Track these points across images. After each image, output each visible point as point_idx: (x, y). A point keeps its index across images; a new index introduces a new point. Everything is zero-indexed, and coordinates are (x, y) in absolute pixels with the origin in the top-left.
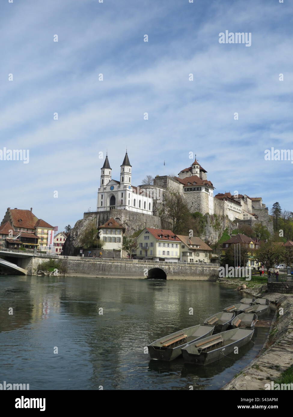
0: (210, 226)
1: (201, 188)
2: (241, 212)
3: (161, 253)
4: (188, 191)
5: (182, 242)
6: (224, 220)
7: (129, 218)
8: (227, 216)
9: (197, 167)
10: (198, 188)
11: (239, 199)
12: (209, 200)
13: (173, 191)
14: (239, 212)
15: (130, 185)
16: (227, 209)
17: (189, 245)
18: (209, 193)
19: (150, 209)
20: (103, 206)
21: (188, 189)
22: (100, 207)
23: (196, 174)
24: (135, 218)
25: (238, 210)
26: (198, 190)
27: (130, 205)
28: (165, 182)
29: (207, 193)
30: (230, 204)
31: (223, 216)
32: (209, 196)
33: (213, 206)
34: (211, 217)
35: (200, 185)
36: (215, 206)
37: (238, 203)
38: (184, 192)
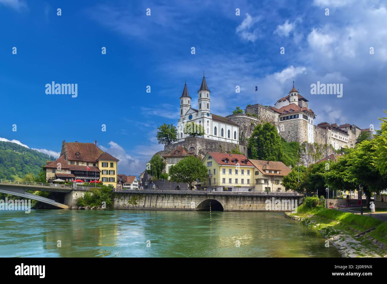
0: (309, 155)
1: (298, 115)
2: (348, 142)
3: (227, 181)
4: (284, 120)
5: (255, 167)
7: (206, 146)
8: (331, 145)
9: (295, 94)
10: (295, 116)
11: (346, 128)
12: (308, 128)
13: (266, 120)
14: (346, 141)
15: (209, 112)
16: (331, 138)
17: (264, 170)
18: (308, 121)
19: (235, 138)
20: (183, 137)
21: (284, 118)
22: (180, 138)
23: (294, 102)
25: (345, 139)
26: (295, 118)
27: (210, 134)
28: (257, 111)
29: (306, 120)
30: (334, 134)
31: (326, 145)
32: (308, 124)
33: (313, 134)
34: (311, 146)
35: (297, 112)
36: (315, 134)
37: (345, 133)
38: (280, 121)
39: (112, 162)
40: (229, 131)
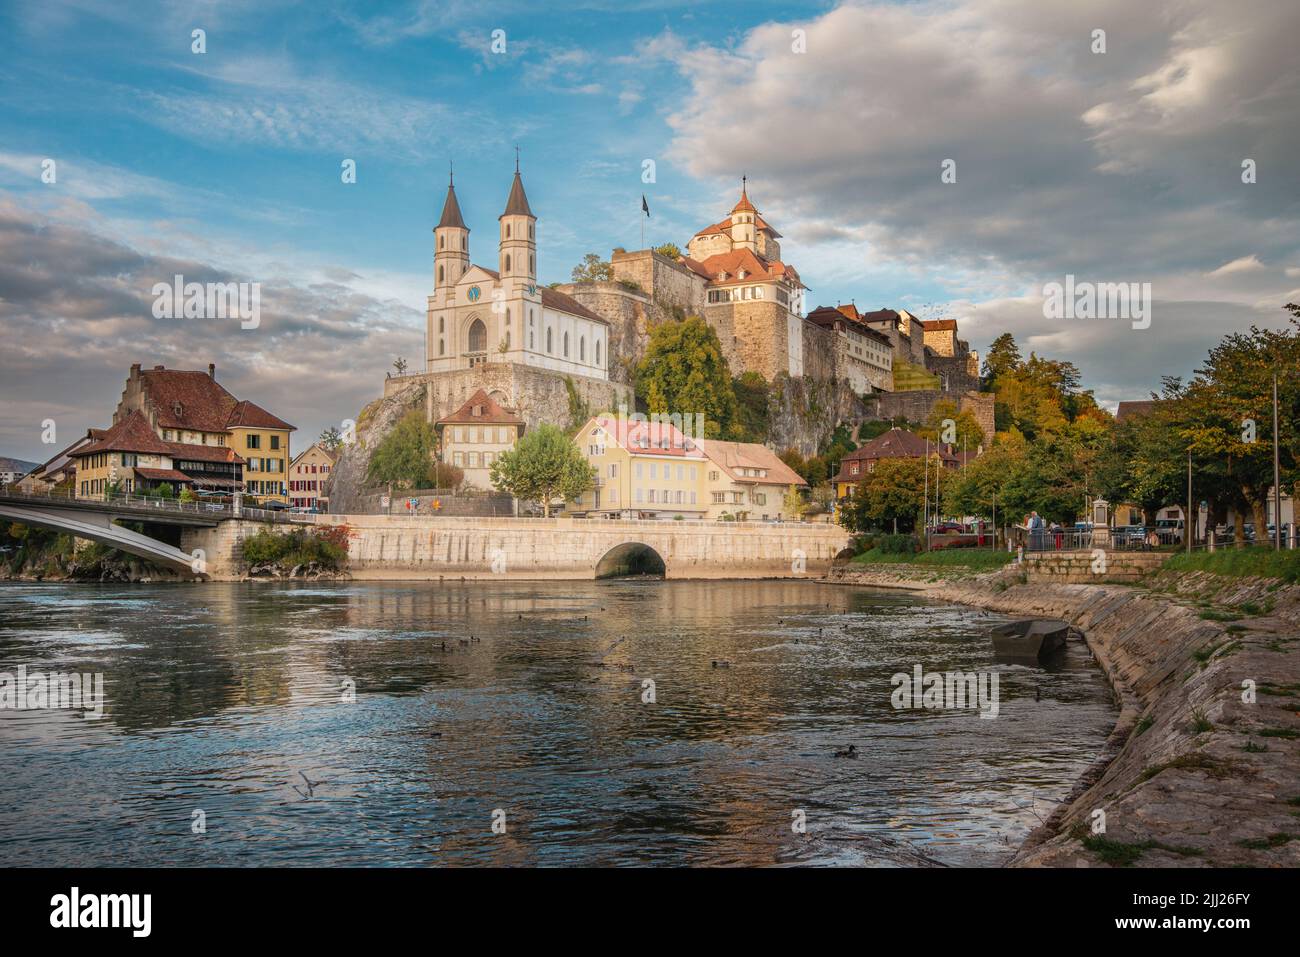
0: (793, 414)
1: (763, 287)
2: (890, 368)
3: (645, 497)
4: (719, 299)
6: (834, 396)
7: (536, 389)
8: (846, 381)
10: (750, 290)
11: (883, 324)
12: (788, 329)
13: (671, 301)
14: (886, 367)
15: (533, 283)
16: (846, 357)
18: (788, 307)
19: (598, 361)
20: (447, 354)
21: (719, 293)
22: (437, 357)
23: (745, 244)
24: (554, 392)
25: (881, 360)
26: (752, 296)
27: (536, 349)
28: (648, 273)
29: (783, 304)
30: (854, 343)
31: (834, 382)
32: (789, 316)
33: (801, 349)
34: (796, 384)
35: (761, 280)
36: (807, 347)
37: (882, 339)
38: (707, 304)
39: (275, 434)
40: (582, 339)
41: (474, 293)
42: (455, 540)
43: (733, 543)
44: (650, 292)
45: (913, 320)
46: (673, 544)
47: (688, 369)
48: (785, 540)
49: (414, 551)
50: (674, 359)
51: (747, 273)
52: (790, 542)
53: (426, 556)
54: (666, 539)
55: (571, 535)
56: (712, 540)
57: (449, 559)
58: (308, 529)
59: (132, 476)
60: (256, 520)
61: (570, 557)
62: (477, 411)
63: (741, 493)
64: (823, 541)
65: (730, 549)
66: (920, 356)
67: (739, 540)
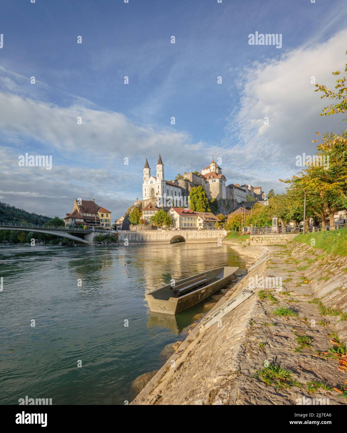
3: (184, 225)
6: (233, 203)
8: (236, 200)
10: (214, 180)
11: (245, 188)
12: (223, 188)
13: (197, 183)
14: (245, 197)
16: (236, 195)
18: (223, 184)
21: (207, 181)
22: (145, 197)
23: (213, 171)
25: (244, 195)
27: (165, 194)
28: (191, 177)
29: (221, 183)
30: (238, 192)
31: (233, 200)
32: (223, 186)
33: (225, 193)
34: (224, 201)
35: (216, 178)
36: (227, 192)
37: (245, 191)
38: (205, 184)
39: (107, 214)
40: (176, 192)
41: (152, 182)
42: (140, 236)
43: (201, 235)
44: (192, 181)
45: (252, 187)
46: (187, 235)
47: (198, 197)
48: (213, 234)
49: (132, 238)
50: (195, 195)
51: (213, 177)
52: (214, 234)
53: (134, 239)
54: (186, 234)
55: (165, 234)
56: (196, 234)
57: (139, 240)
58: (110, 234)
59: (74, 223)
60: (98, 232)
61: (165, 239)
62: (149, 207)
63: (206, 224)
64: (221, 234)
65: (200, 236)
66: (253, 194)
67: (202, 234)
